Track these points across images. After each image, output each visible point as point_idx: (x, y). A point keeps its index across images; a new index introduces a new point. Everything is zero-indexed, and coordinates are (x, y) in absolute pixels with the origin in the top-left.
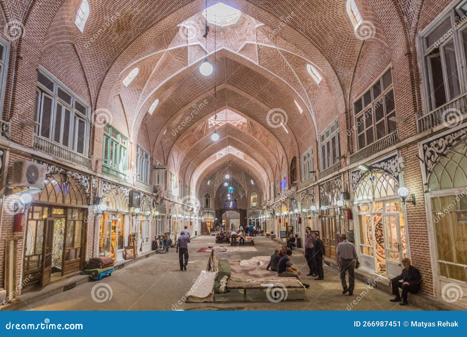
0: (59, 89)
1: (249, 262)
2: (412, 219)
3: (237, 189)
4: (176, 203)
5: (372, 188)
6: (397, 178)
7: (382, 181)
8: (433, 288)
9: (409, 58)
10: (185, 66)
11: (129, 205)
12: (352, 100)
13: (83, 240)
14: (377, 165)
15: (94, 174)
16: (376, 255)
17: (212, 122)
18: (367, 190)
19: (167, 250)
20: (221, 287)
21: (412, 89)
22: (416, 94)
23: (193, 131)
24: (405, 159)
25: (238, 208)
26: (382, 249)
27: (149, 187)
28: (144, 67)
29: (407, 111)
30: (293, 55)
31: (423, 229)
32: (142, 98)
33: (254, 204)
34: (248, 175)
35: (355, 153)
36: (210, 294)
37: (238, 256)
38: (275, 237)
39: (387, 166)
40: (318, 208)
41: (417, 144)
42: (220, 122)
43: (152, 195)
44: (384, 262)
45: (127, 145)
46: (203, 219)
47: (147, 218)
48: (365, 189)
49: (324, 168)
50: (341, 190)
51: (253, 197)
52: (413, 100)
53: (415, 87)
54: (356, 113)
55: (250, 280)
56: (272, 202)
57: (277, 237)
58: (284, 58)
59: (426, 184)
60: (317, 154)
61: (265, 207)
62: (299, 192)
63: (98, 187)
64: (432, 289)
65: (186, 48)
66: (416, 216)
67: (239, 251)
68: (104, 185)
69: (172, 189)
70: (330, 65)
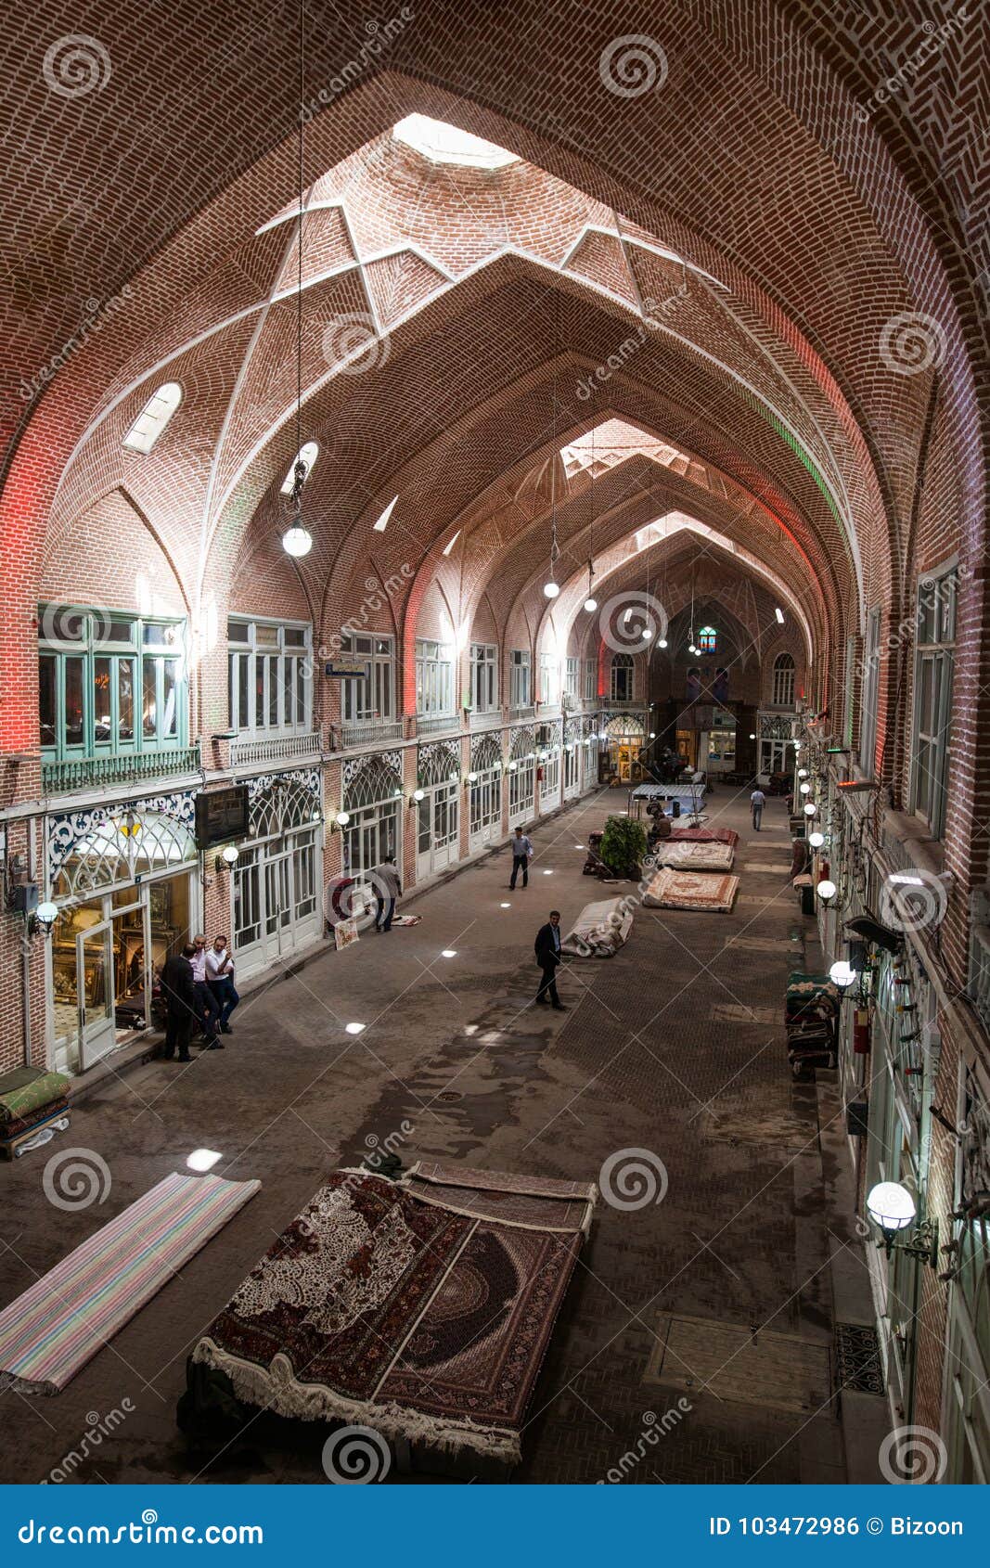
3: (729, 633)
11: (197, 842)
17: (580, 455)
23: (511, 489)
25: (732, 697)
28: (200, 374)
32: (220, 473)
34: (766, 592)
42: (608, 452)
45: (186, 641)
46: (604, 736)
63: (29, 845)
65: (354, 275)
68: (61, 826)
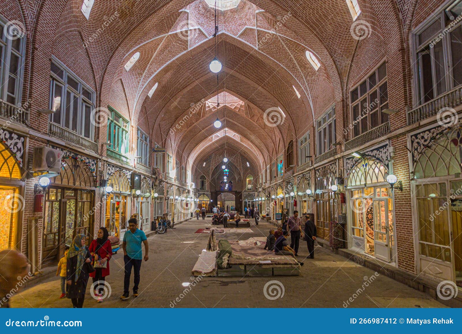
0: (68, 77)
1: (247, 243)
2: (399, 204)
3: (232, 171)
4: (173, 185)
5: (364, 174)
6: (388, 166)
7: (373, 168)
8: (415, 265)
9: (402, 54)
10: (185, 50)
11: (131, 187)
12: (349, 89)
13: (91, 220)
14: (370, 153)
15: (100, 158)
16: (366, 236)
17: (210, 104)
18: (360, 176)
19: (166, 231)
20: (223, 263)
21: (404, 83)
22: (408, 88)
24: (395, 149)
25: (233, 190)
26: (372, 231)
27: (148, 169)
28: (145, 51)
29: (398, 104)
30: (292, 41)
31: (408, 213)
32: (142, 81)
33: (250, 186)
34: (244, 157)
35: (350, 140)
36: (214, 270)
37: (235, 237)
38: (270, 219)
39: (379, 155)
40: (313, 192)
41: (406, 135)
42: (217, 104)
43: (151, 177)
44: (373, 243)
45: (129, 129)
46: (198, 200)
47: (147, 199)
48: (358, 175)
49: (320, 153)
50: (336, 175)
51: (249, 179)
52: (404, 94)
53: (407, 82)
54: (352, 102)
55: (249, 257)
56: (267, 185)
57: (272, 219)
58: (283, 43)
59: (412, 173)
60: (314, 139)
61: (260, 190)
62: (295, 176)
63: (104, 169)
64: (414, 267)
66: (402, 201)
67: (236, 233)
68: (109, 167)
69: (170, 172)
70: (328, 54)
